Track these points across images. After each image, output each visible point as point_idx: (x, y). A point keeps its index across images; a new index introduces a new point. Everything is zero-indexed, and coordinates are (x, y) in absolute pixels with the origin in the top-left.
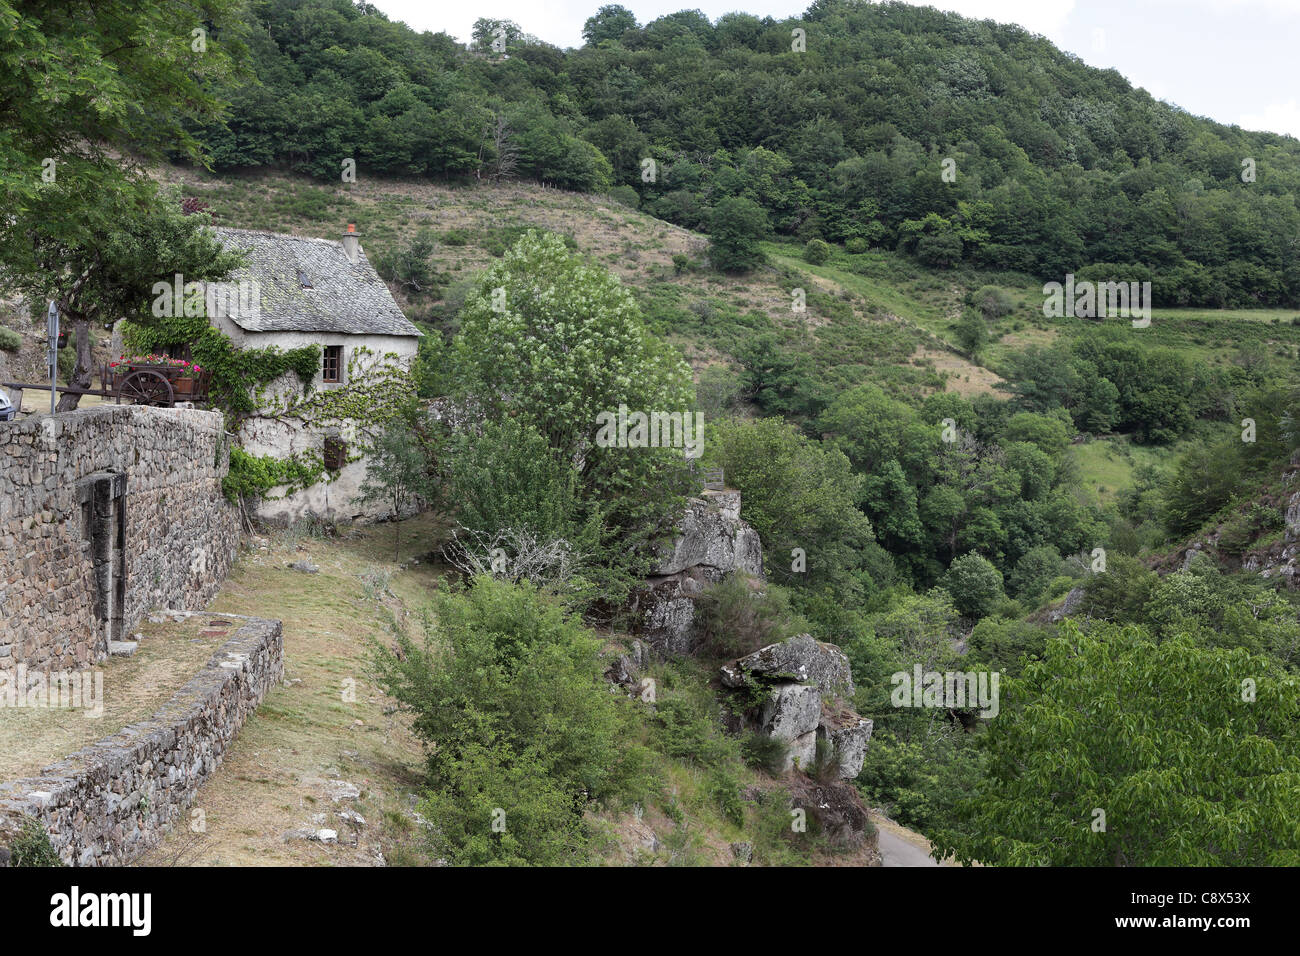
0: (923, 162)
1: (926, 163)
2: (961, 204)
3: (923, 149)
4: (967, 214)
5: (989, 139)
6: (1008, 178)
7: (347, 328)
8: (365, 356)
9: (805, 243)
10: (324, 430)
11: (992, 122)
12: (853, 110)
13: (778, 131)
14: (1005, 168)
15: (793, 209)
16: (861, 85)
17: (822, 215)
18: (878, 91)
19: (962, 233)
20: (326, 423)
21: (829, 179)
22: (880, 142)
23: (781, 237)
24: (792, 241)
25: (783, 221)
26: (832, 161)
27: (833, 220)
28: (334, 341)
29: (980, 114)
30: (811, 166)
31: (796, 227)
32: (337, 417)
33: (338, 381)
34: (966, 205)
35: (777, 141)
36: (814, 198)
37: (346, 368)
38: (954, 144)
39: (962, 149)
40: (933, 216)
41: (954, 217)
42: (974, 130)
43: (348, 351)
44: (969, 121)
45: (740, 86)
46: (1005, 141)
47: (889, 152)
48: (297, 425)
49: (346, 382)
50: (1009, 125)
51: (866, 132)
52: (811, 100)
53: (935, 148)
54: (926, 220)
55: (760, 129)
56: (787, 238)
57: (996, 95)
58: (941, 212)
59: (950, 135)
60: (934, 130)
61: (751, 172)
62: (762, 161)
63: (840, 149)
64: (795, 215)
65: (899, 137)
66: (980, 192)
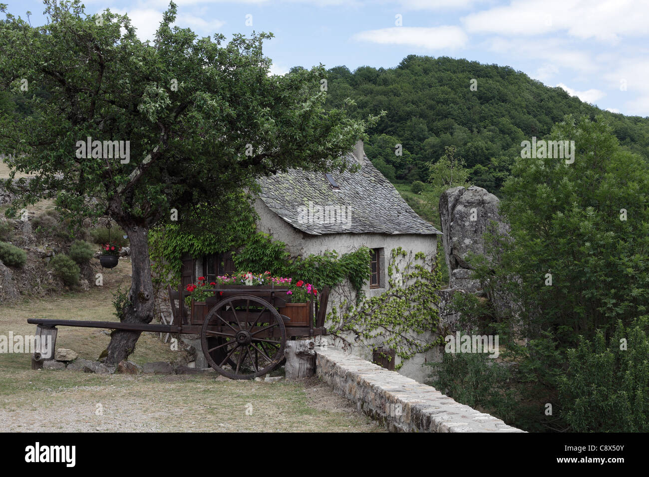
0: (470, 138)
1: (471, 138)
2: (493, 159)
3: (469, 131)
4: (496, 164)
5: (503, 125)
6: (515, 144)
7: (384, 228)
8: (400, 257)
9: (411, 183)
10: (372, 341)
11: (503, 116)
12: (431, 113)
13: (392, 126)
14: (513, 139)
15: (403, 166)
16: (433, 100)
17: (419, 168)
18: (442, 102)
19: (494, 174)
20: (373, 333)
21: (421, 149)
22: (446, 129)
23: (398, 181)
24: (404, 183)
25: (399, 172)
26: (422, 140)
27: (425, 170)
28: (375, 243)
29: (497, 112)
30: (411, 142)
31: (406, 175)
32: (381, 325)
33: (379, 286)
34: (495, 159)
35: (392, 131)
36: (414, 159)
37: (386, 271)
38: (485, 128)
39: (489, 131)
40: (479, 166)
41: (489, 166)
42: (495, 120)
43: (387, 254)
44: (492, 116)
45: (371, 104)
46: (511, 125)
47: (452, 134)
48: (351, 338)
49: (387, 286)
50: (512, 117)
51: (439, 124)
52: (408, 109)
53: (475, 130)
54: (475, 168)
55: (383, 125)
56: (402, 181)
57: (503, 102)
58: (482, 163)
59: (482, 124)
60: (474, 122)
61: (380, 147)
62: (385, 142)
63: (426, 133)
64: (405, 169)
65: (456, 126)
66: (501, 153)
